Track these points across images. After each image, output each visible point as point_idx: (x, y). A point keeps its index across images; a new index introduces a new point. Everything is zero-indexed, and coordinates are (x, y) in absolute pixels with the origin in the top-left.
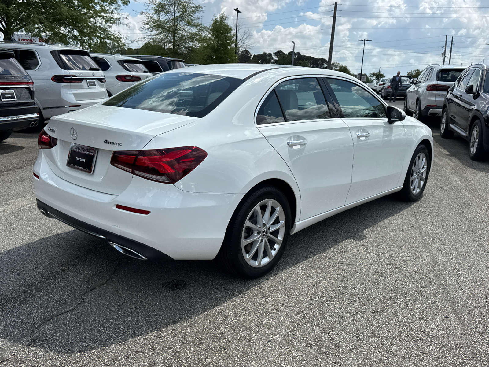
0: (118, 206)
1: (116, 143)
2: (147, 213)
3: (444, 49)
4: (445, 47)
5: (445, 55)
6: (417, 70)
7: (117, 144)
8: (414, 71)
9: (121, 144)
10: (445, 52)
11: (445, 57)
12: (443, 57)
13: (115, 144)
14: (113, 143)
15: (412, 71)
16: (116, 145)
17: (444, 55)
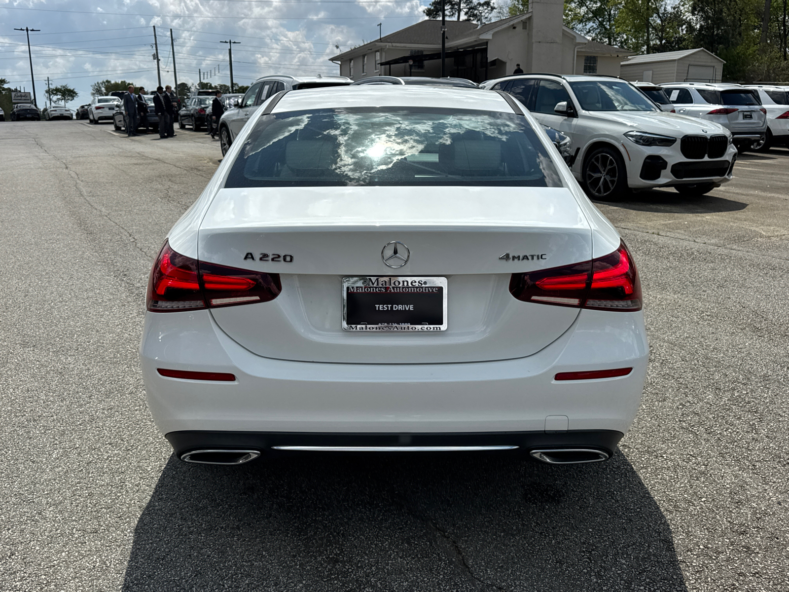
0: (560, 377)
1: (533, 257)
2: (626, 371)
3: (154, 48)
4: (156, 44)
5: (158, 57)
6: (107, 81)
7: (535, 258)
8: (102, 84)
9: (543, 257)
10: (157, 52)
11: (158, 60)
12: (156, 61)
13: (530, 258)
14: (525, 257)
15: (98, 83)
16: (533, 259)
17: (156, 57)
